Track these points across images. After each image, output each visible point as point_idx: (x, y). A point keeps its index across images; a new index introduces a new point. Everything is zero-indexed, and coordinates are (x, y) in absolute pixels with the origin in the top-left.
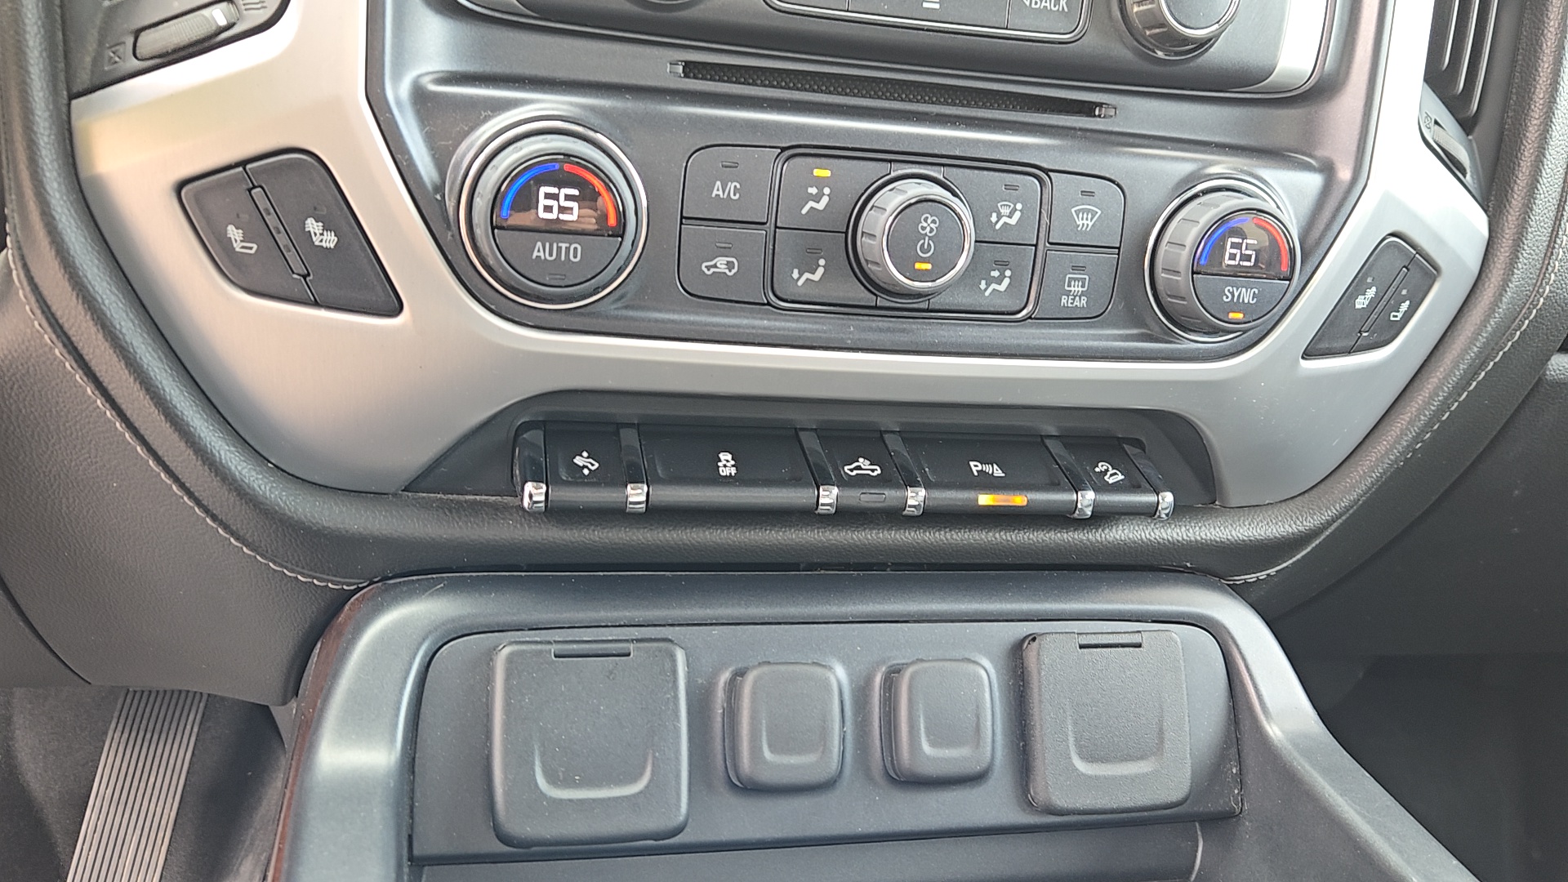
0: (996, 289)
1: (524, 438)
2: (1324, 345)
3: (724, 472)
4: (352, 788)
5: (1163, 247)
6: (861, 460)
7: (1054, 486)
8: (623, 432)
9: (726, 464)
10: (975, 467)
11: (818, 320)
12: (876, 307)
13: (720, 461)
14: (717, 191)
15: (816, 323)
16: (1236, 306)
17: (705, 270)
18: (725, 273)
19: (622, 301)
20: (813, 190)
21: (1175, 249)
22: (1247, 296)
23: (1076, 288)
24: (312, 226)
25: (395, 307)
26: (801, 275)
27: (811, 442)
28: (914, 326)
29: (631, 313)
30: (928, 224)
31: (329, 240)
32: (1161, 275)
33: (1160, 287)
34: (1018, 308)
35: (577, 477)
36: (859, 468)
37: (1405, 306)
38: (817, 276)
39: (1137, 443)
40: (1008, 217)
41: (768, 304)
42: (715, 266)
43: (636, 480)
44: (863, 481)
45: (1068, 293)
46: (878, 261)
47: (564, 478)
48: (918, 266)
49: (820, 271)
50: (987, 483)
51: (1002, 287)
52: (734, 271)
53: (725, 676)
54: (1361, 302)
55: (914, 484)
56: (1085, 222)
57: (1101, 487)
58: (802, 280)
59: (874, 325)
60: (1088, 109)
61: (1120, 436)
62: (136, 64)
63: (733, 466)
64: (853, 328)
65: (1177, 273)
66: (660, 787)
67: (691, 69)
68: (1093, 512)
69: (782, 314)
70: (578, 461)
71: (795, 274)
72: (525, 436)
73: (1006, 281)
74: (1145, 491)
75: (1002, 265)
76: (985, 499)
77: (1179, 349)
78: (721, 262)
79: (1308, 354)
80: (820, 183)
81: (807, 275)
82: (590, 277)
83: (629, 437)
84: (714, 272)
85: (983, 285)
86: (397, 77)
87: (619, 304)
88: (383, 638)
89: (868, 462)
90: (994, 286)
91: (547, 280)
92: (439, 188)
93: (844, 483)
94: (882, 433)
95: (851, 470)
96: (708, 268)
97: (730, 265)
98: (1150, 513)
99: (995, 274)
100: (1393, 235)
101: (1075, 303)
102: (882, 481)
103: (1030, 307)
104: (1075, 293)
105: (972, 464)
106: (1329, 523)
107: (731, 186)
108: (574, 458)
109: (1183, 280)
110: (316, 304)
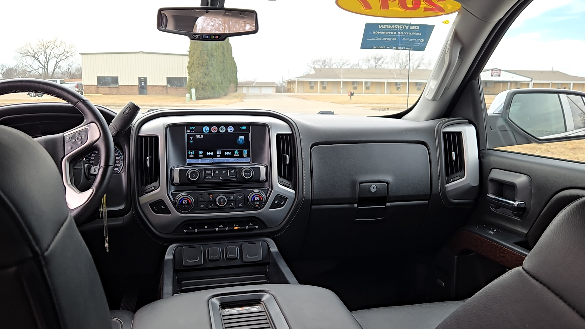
1: (184, 227)
2: (272, 207)
3: (205, 228)
4: (169, 260)
7: (243, 226)
9: (206, 227)
10: (234, 225)
11: (212, 210)
12: (219, 208)
14: (201, 199)
16: (257, 204)
17: (200, 207)
20: (210, 198)
22: (258, 203)
23: (240, 204)
24: (162, 206)
25: (170, 213)
26: (210, 206)
27: (216, 224)
28: (223, 210)
30: (222, 200)
31: (164, 208)
34: (234, 207)
37: (284, 202)
38: (212, 206)
39: (256, 221)
40: (232, 198)
41: (207, 209)
43: (196, 229)
47: (188, 229)
48: (221, 204)
51: (232, 205)
53: (207, 250)
54: (276, 202)
55: (227, 227)
56: (240, 198)
60: (242, 186)
61: (253, 220)
62: (145, 193)
64: (216, 211)
66: (200, 260)
67: (198, 187)
68: (248, 229)
69: (209, 210)
70: (190, 228)
75: (232, 203)
77: (254, 210)
78: (202, 206)
79: (270, 208)
80: (211, 197)
82: (189, 209)
83: (194, 225)
86: (169, 192)
87: (192, 211)
88: (171, 248)
89: (222, 225)
90: (230, 205)
91: (184, 209)
92: (174, 201)
93: (219, 228)
94: (224, 222)
95: (220, 226)
98: (255, 228)
100: (278, 195)
102: (223, 227)
103: (236, 207)
104: (240, 205)
107: (202, 198)
110: (163, 214)
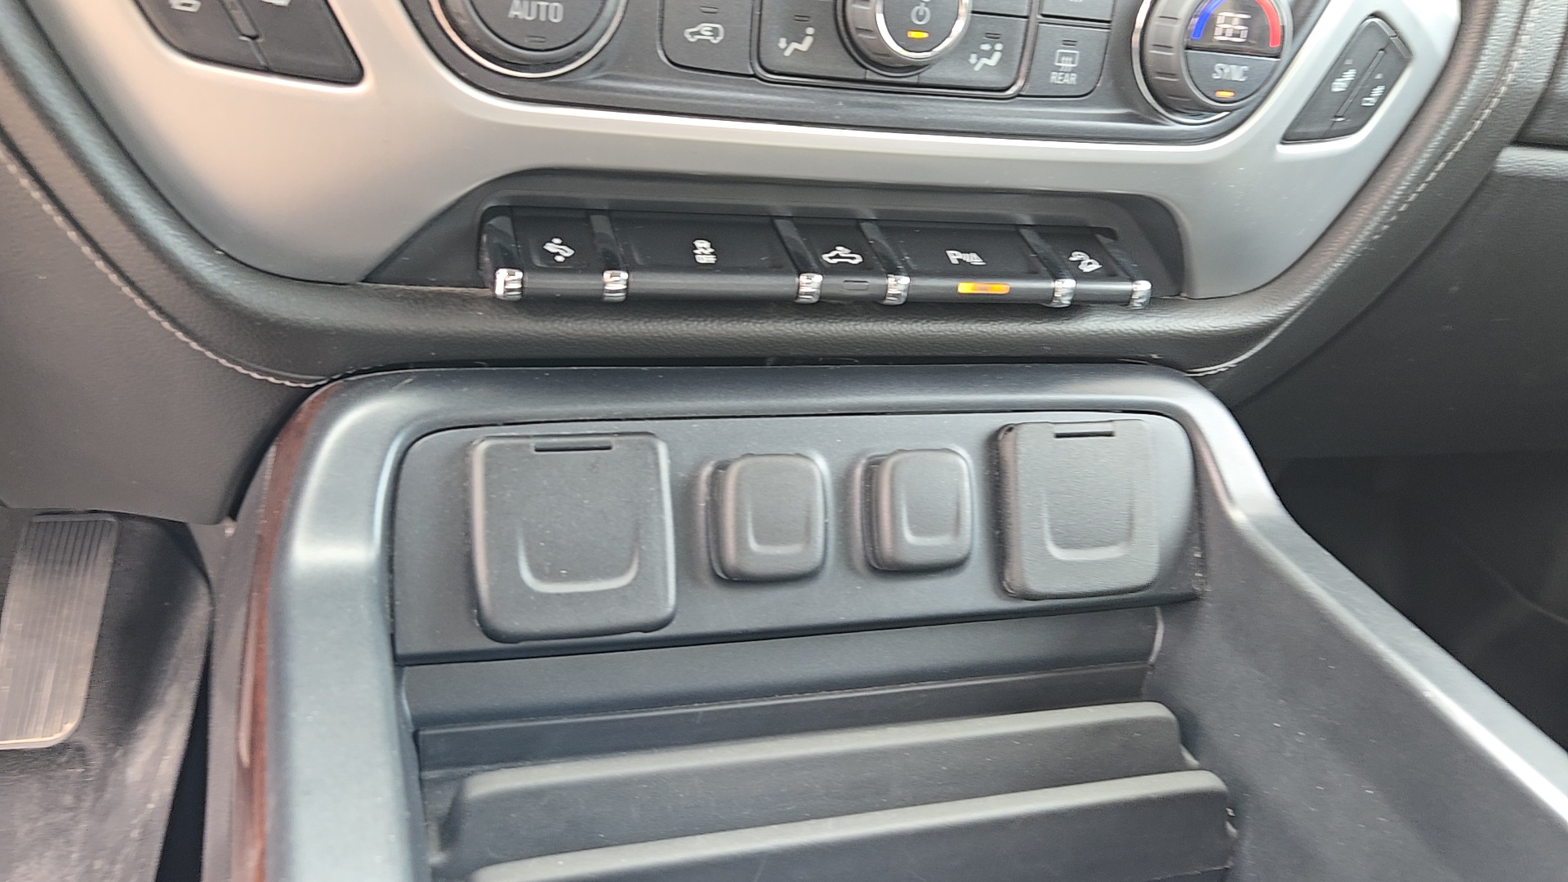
0: (984, 65)
1: (491, 225)
2: (1300, 130)
3: (701, 259)
4: (333, 586)
5: (1155, 22)
6: (839, 248)
7: (1033, 274)
8: (595, 218)
9: (704, 251)
10: (954, 256)
11: (805, 94)
12: (865, 81)
13: (696, 248)
15: (803, 97)
16: (1226, 84)
17: (688, 36)
18: (709, 40)
19: (603, 69)
21: (1167, 23)
22: (1237, 73)
23: (1067, 64)
25: (353, 75)
26: (788, 43)
27: (787, 230)
28: (903, 102)
29: (610, 83)
32: (1151, 52)
33: (1149, 65)
34: (1005, 85)
35: (550, 264)
36: (837, 256)
37: (1378, 91)
38: (805, 46)
39: (1110, 233)
41: (754, 76)
42: (698, 33)
43: (613, 266)
44: (842, 269)
45: (1057, 69)
46: (871, 29)
47: (539, 265)
48: (913, 34)
49: (808, 41)
50: (965, 271)
51: (993, 61)
52: (719, 38)
53: (707, 470)
54: (1339, 85)
55: (895, 272)
57: (1080, 276)
58: (788, 50)
59: (863, 100)
61: (1093, 226)
63: (712, 254)
64: (841, 103)
65: (1169, 48)
66: (646, 582)
68: (1072, 301)
69: (768, 87)
70: (550, 247)
71: (782, 43)
72: (492, 222)
73: (997, 56)
74: (1122, 280)
75: (994, 37)
76: (966, 287)
77: (1163, 131)
78: (705, 29)
79: (1287, 139)
81: (795, 45)
82: (571, 39)
83: (600, 224)
84: (699, 40)
85: (973, 59)
87: (599, 74)
88: (351, 435)
89: (848, 251)
90: (984, 61)
91: (526, 43)
93: (826, 270)
94: (859, 220)
95: (831, 258)
96: (693, 34)
97: (715, 32)
98: (1123, 302)
99: (986, 47)
100: (1374, 15)
101: (1065, 81)
102: (864, 269)
103: (1020, 83)
104: (1065, 70)
105: (949, 252)
106: (1291, 313)
108: (544, 245)
109: (1174, 56)
110: (267, 70)
